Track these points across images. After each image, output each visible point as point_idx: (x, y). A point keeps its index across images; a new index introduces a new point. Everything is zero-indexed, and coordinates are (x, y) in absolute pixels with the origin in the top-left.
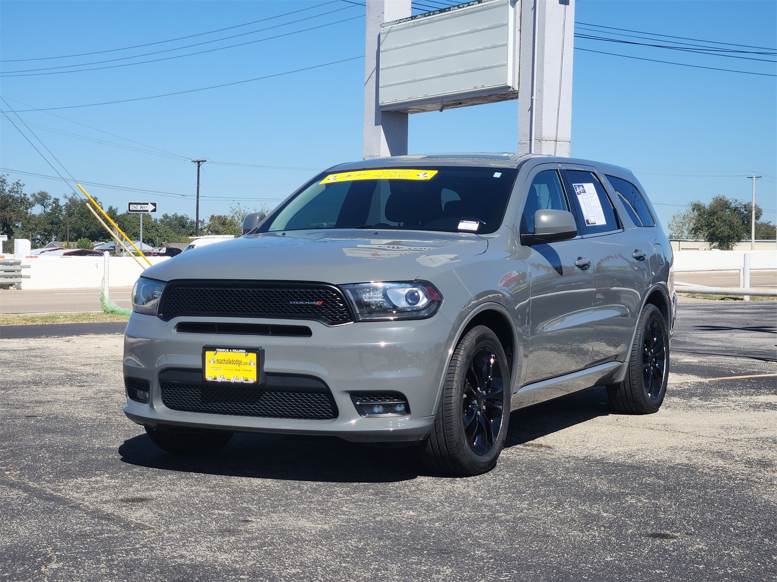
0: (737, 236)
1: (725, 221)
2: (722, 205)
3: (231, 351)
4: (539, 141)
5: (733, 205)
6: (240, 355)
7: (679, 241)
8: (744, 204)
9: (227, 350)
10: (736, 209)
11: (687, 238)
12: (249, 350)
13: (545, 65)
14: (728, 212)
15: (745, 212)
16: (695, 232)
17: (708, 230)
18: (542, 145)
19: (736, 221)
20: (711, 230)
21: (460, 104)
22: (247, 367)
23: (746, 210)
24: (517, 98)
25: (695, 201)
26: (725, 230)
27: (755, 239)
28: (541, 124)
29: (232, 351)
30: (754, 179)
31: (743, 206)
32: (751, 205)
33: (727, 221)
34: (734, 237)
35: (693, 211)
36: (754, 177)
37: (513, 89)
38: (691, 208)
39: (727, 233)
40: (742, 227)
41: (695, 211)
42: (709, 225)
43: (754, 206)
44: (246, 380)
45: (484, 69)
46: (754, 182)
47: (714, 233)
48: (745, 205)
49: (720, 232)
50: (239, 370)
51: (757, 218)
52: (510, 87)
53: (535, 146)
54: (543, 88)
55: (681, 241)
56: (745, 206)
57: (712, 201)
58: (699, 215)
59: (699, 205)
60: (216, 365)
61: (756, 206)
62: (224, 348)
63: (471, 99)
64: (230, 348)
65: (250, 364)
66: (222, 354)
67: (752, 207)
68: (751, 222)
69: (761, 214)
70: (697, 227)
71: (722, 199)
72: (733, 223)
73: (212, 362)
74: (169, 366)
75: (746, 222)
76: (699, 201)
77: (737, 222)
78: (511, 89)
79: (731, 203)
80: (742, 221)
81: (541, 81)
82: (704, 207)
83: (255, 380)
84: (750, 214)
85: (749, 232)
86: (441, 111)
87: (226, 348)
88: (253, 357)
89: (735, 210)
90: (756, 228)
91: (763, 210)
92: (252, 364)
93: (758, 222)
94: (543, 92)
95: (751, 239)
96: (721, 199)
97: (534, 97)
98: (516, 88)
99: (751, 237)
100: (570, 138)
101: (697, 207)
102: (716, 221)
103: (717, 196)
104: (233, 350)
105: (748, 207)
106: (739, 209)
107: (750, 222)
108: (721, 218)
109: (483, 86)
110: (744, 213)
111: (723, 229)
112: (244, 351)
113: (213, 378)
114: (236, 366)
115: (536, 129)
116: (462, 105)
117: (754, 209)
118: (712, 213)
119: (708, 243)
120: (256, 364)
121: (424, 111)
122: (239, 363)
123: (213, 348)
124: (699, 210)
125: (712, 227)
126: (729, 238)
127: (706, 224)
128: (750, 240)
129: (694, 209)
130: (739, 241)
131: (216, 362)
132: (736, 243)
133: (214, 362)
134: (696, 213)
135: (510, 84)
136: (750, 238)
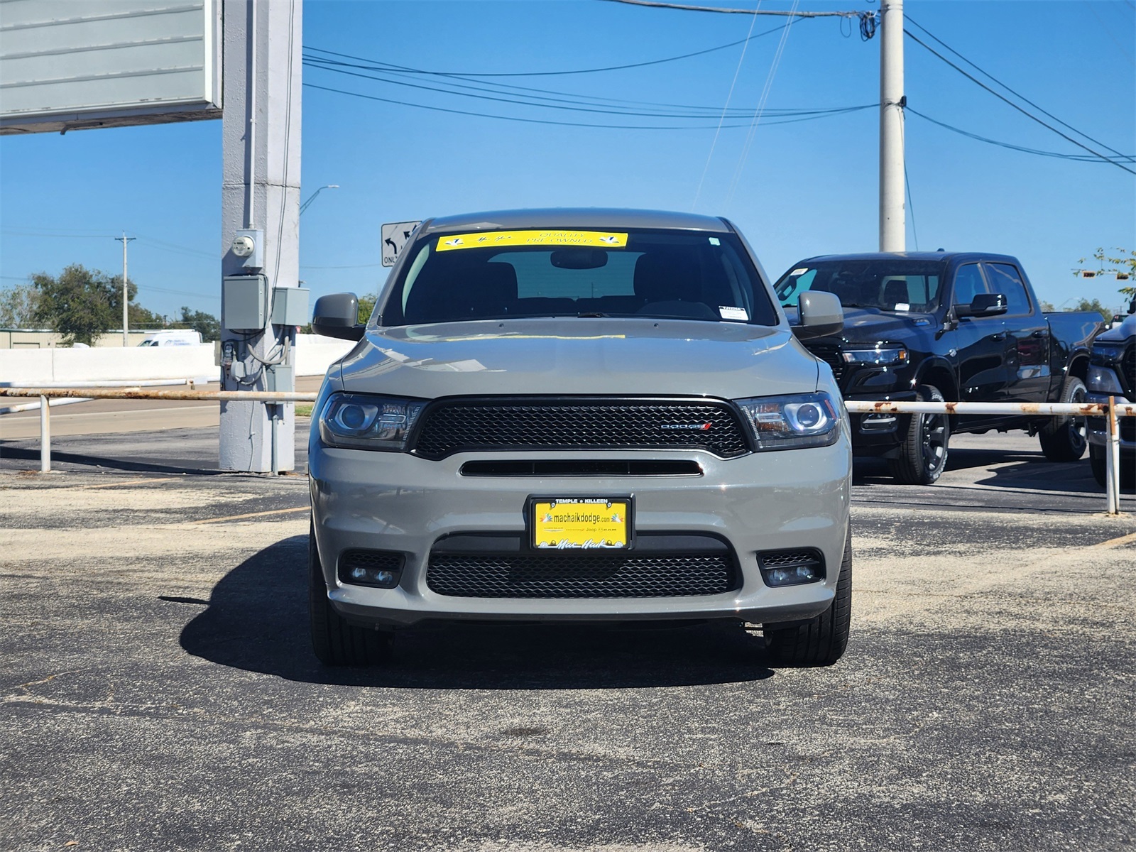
0: (102, 324)
1: (84, 302)
2: (78, 279)
3: (581, 501)
4: (263, 185)
5: (94, 279)
6: (598, 507)
7: (10, 332)
8: (111, 277)
9: (576, 500)
10: (99, 284)
11: (19, 327)
12: (613, 499)
13: (270, 74)
14: (87, 289)
15: (112, 290)
16: (38, 319)
17: (58, 316)
18: (267, 192)
19: (101, 302)
20: (64, 315)
21: (101, 124)
22: (610, 525)
23: (113, 287)
24: (220, 117)
25: (38, 272)
26: (85, 316)
27: (129, 328)
28: (265, 160)
29: (584, 502)
30: (125, 241)
31: (110, 281)
32: (121, 279)
33: (87, 302)
34: (98, 326)
35: (36, 287)
36: (125, 238)
37: (214, 106)
38: (33, 282)
39: (88, 320)
40: (109, 311)
41: (39, 286)
42: (60, 308)
43: (125, 280)
44: (608, 544)
45: (160, 72)
46: (125, 245)
47: (69, 320)
48: (113, 279)
49: (78, 318)
50: (594, 530)
51: (130, 298)
52: (208, 103)
53: (255, 192)
54: (266, 107)
55: (13, 331)
56: (113, 281)
57: (63, 272)
58: (46, 293)
59: (44, 279)
60: (553, 524)
61: (128, 280)
62: (570, 498)
63: (125, 118)
64: (581, 498)
65: (613, 520)
66: (563, 507)
67: (122, 282)
68: (123, 304)
69: (136, 292)
70: (43, 310)
71: (79, 270)
72: (96, 306)
73: (546, 520)
74: (454, 530)
75: (114, 305)
76: (44, 273)
77: (102, 304)
78: (211, 107)
79: (91, 276)
80: (108, 302)
81: (264, 96)
82: (53, 281)
83: (625, 543)
84: (120, 292)
85: (120, 318)
86: (63, 133)
87: (573, 498)
88: (620, 509)
89: (98, 286)
90: (129, 314)
91: (138, 287)
92: (617, 519)
93: (132, 305)
94: (267, 113)
95: (123, 329)
96: (77, 270)
97: (253, 120)
98: (219, 105)
99: (123, 325)
100: (300, 182)
101: (41, 281)
102: (71, 303)
103: (70, 265)
104: (586, 501)
105: (117, 282)
106: (103, 285)
107: (120, 304)
108: (78, 298)
109: (158, 99)
110: (110, 291)
111: (81, 313)
112: (606, 501)
113: (549, 544)
114: (590, 525)
115: (256, 167)
116: (104, 125)
117: (125, 285)
118: (65, 290)
119: (60, 335)
120: (624, 520)
121: (25, 131)
122: (596, 519)
123: (550, 499)
124: (45, 285)
125: (64, 311)
126: (90, 328)
127: (56, 306)
128: (121, 331)
129: (37, 285)
130: (104, 331)
131: (553, 520)
132: (101, 334)
133: (550, 520)
134: (40, 290)
135: (208, 98)
136: (121, 327)
